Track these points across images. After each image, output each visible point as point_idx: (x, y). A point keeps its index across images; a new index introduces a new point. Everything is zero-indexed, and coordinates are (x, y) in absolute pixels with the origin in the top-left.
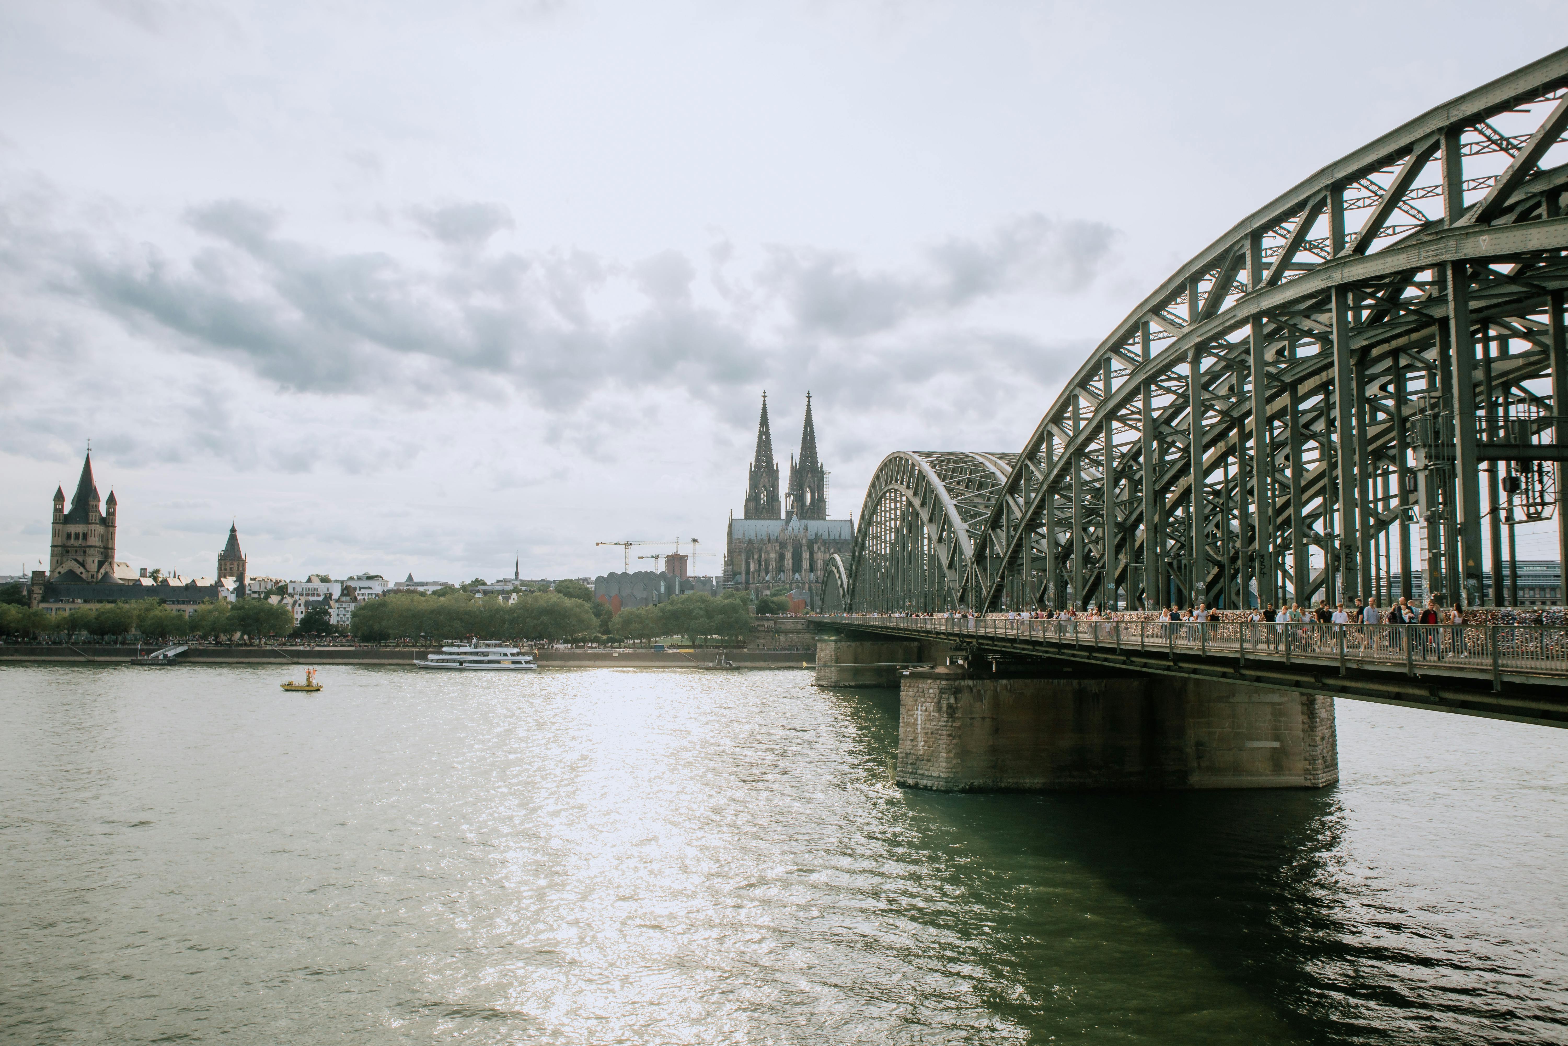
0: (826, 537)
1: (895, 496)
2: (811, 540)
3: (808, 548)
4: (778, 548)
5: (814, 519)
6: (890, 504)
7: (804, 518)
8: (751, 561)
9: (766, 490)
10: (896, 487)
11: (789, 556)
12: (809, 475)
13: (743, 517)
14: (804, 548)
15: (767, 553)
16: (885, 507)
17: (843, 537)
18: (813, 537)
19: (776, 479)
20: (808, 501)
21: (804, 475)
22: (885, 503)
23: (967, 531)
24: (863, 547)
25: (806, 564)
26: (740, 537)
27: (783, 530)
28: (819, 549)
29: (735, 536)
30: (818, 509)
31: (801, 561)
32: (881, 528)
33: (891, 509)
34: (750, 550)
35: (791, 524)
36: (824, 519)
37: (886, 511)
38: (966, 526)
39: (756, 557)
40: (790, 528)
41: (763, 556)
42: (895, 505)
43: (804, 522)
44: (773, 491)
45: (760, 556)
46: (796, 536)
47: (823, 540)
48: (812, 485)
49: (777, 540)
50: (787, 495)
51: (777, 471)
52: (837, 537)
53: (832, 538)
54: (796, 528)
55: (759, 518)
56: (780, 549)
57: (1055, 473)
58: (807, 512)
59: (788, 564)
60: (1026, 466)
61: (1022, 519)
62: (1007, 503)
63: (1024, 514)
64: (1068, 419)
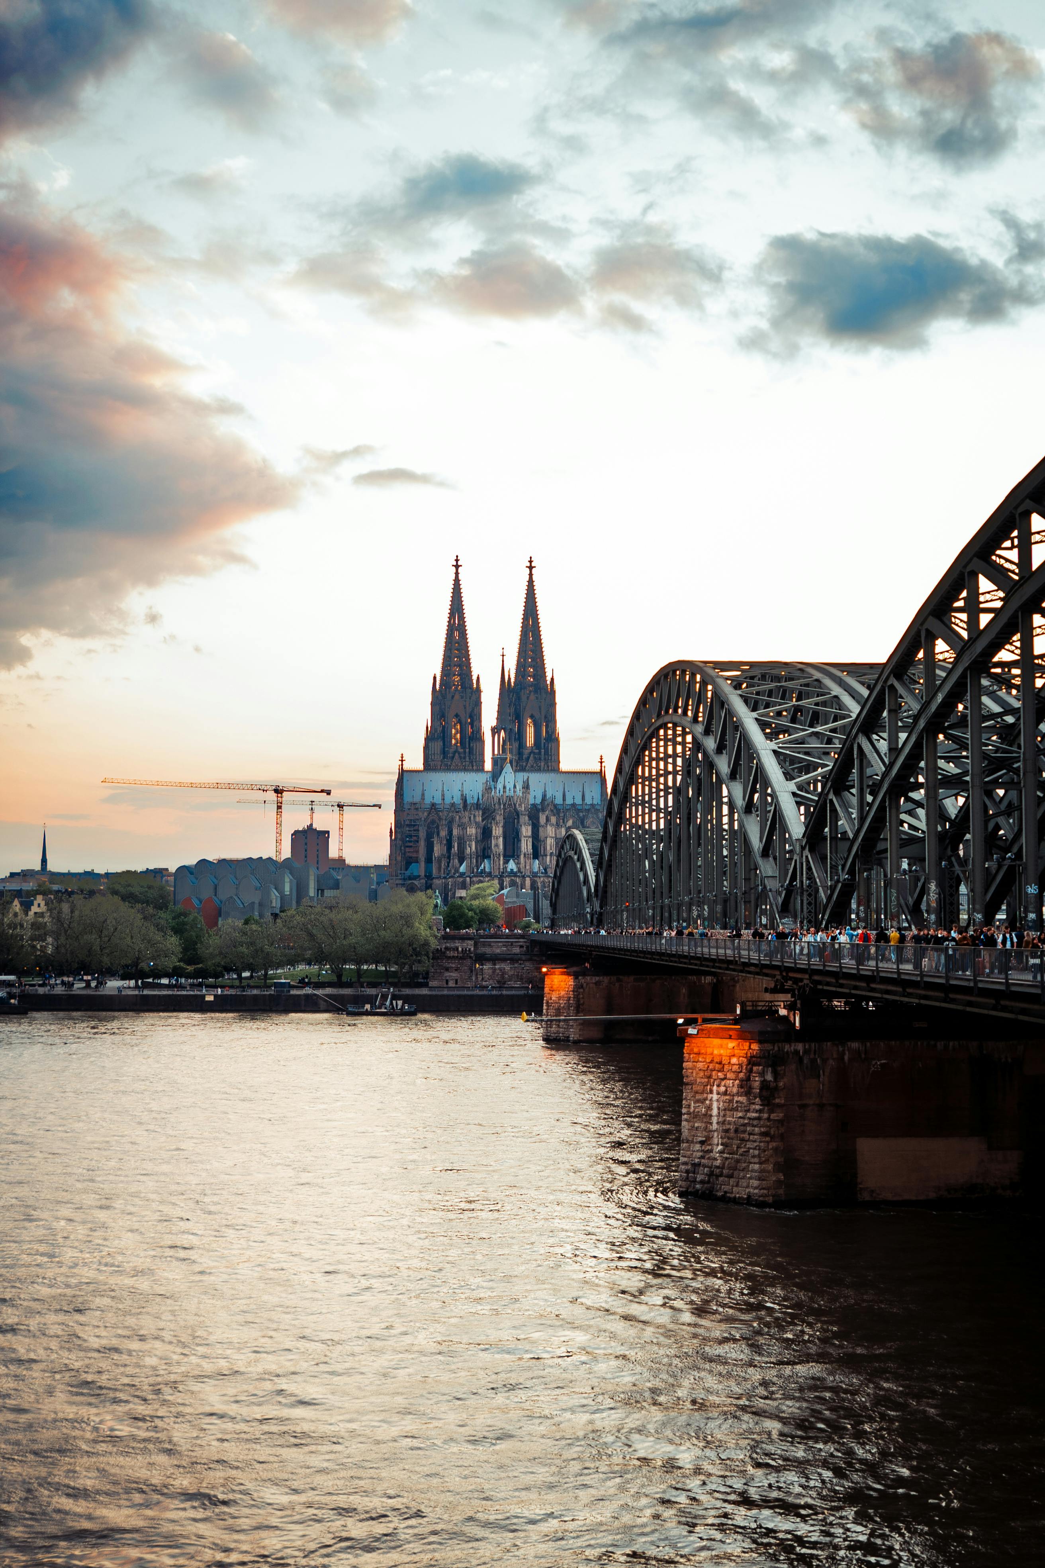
0: (559, 801)
1: (675, 735)
2: (534, 805)
3: (530, 818)
4: (479, 819)
5: (539, 770)
6: (666, 746)
7: (522, 769)
8: (435, 840)
9: (460, 722)
10: (676, 719)
11: (497, 831)
12: (532, 698)
13: (420, 767)
14: (524, 819)
15: (463, 827)
16: (658, 752)
17: (588, 801)
18: (538, 801)
19: (478, 703)
20: (530, 740)
21: (524, 698)
22: (658, 747)
23: (794, 794)
24: (620, 819)
25: (526, 846)
26: (417, 799)
27: (488, 789)
28: (548, 819)
29: (407, 799)
30: (546, 753)
31: (519, 840)
32: (650, 787)
33: (667, 756)
34: (433, 822)
35: (501, 779)
36: (556, 770)
37: (658, 759)
38: (792, 786)
39: (443, 833)
40: (500, 786)
41: (455, 832)
42: (674, 749)
43: (522, 776)
44: (472, 724)
45: (450, 833)
46: (510, 798)
47: (555, 806)
48: (536, 714)
49: (477, 806)
50: (495, 731)
51: (478, 691)
52: (579, 801)
53: (569, 801)
54: (509, 786)
55: (448, 769)
56: (483, 820)
57: (940, 698)
58: (528, 758)
59: (497, 845)
60: (892, 687)
61: (885, 775)
62: (860, 748)
63: (889, 767)
64: (960, 610)
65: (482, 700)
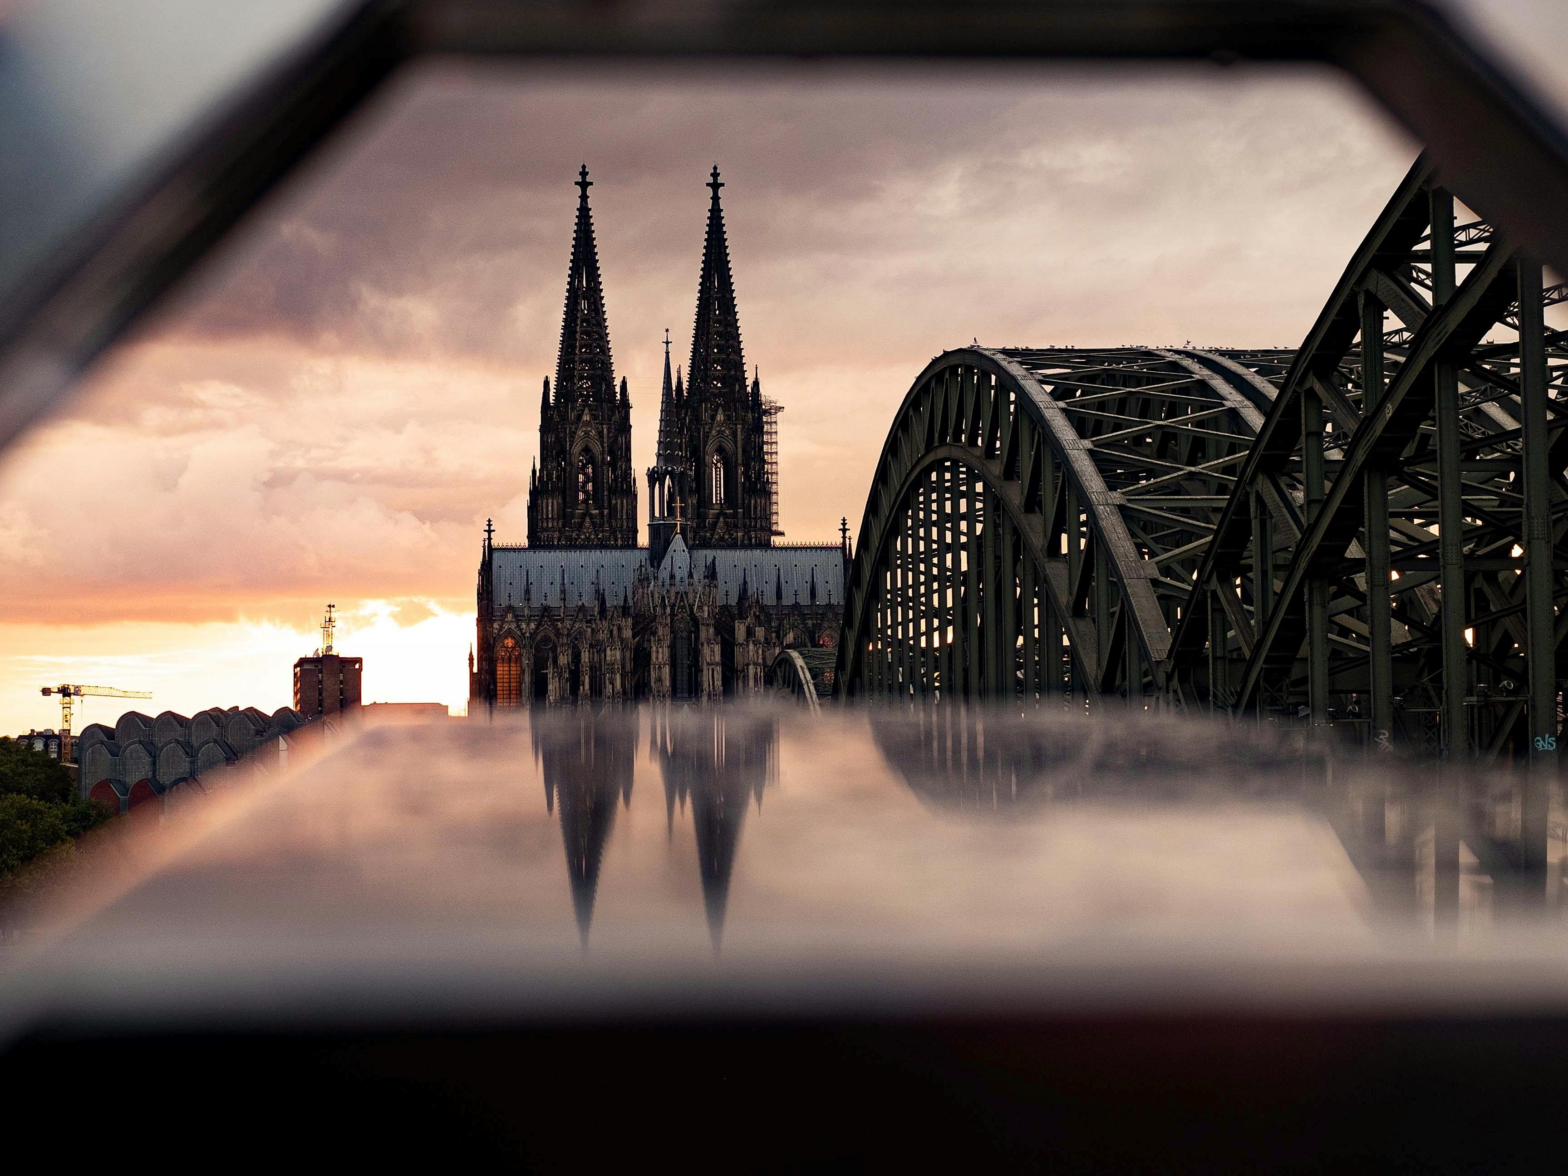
0: (769, 599)
1: (955, 479)
2: (725, 608)
3: (718, 632)
4: (628, 633)
5: (733, 545)
6: (941, 502)
7: (706, 545)
8: (550, 672)
9: (592, 460)
10: (957, 453)
11: (660, 655)
12: (720, 417)
13: (524, 542)
14: (706, 632)
15: (597, 647)
16: (928, 512)
17: (821, 600)
18: (733, 601)
19: (625, 428)
20: (717, 491)
21: (705, 416)
22: (928, 502)
23: (1155, 583)
24: (867, 632)
26: (516, 599)
27: (643, 581)
28: (750, 633)
29: (501, 600)
30: (747, 514)
31: (699, 670)
32: (917, 573)
33: (944, 517)
34: (546, 640)
35: (666, 562)
36: (766, 545)
37: (927, 524)
38: (1150, 567)
39: (563, 660)
40: (664, 574)
41: (585, 657)
42: (956, 506)
43: (705, 555)
44: (613, 465)
45: (577, 657)
46: (682, 596)
47: (763, 608)
48: (729, 446)
49: (625, 610)
50: (654, 477)
51: (625, 405)
52: (804, 600)
53: (788, 600)
54: (681, 573)
55: (572, 545)
56: (634, 637)
57: (1389, 411)
58: (714, 525)
59: (659, 680)
60: (1311, 394)
61: (1301, 547)
62: (1260, 499)
63: (1308, 532)
64: (1424, 257)
65: (632, 422)
